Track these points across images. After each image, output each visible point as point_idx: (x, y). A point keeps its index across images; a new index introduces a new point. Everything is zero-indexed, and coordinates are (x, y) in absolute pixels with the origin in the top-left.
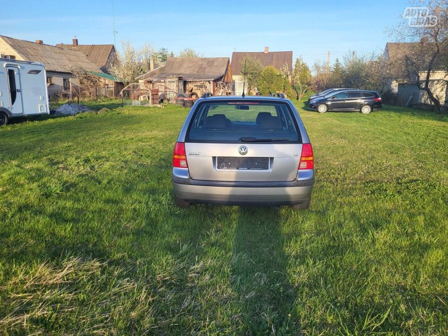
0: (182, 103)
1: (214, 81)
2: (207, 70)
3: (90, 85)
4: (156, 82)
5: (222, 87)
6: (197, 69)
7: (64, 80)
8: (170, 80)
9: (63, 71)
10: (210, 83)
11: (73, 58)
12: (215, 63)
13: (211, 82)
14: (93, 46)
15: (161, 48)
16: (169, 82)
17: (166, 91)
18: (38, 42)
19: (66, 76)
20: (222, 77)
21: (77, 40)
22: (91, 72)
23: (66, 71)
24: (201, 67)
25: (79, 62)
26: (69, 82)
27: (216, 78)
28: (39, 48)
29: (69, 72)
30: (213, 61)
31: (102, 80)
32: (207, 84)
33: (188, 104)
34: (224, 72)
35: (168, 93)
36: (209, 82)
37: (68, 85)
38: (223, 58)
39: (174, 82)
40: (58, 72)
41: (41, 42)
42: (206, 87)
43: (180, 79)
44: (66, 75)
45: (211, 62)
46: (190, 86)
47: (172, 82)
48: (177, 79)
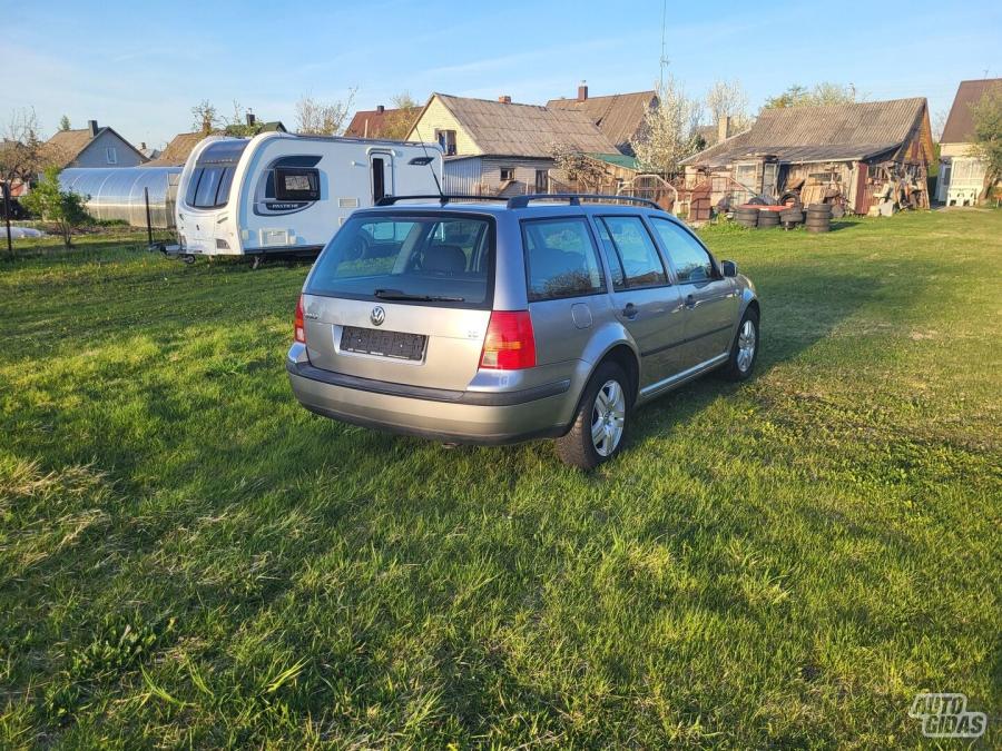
0: (753, 217)
1: (865, 161)
2: (855, 135)
3: (588, 182)
4: (715, 169)
5: (889, 176)
6: (831, 133)
7: (538, 173)
8: (744, 163)
9: (536, 155)
10: (851, 167)
11: (562, 127)
12: (883, 117)
13: (854, 164)
14: (616, 98)
15: (791, 87)
16: (742, 168)
17: (733, 191)
18: (503, 100)
19: (542, 166)
20: (896, 149)
21: (586, 88)
22: (592, 154)
23: (543, 155)
24: (842, 129)
25: (573, 136)
26: (546, 177)
27: (871, 153)
28: (500, 112)
29: (547, 155)
30: (879, 111)
31: (612, 170)
32: (844, 171)
33: (767, 221)
34: (902, 137)
35: (735, 194)
36: (849, 165)
37: (544, 182)
38: (908, 102)
39: (753, 168)
40: (527, 158)
41: (507, 100)
42: (840, 179)
43: (769, 160)
44: (542, 162)
45: (870, 113)
46: (796, 177)
47: (748, 168)
48: (761, 162)
